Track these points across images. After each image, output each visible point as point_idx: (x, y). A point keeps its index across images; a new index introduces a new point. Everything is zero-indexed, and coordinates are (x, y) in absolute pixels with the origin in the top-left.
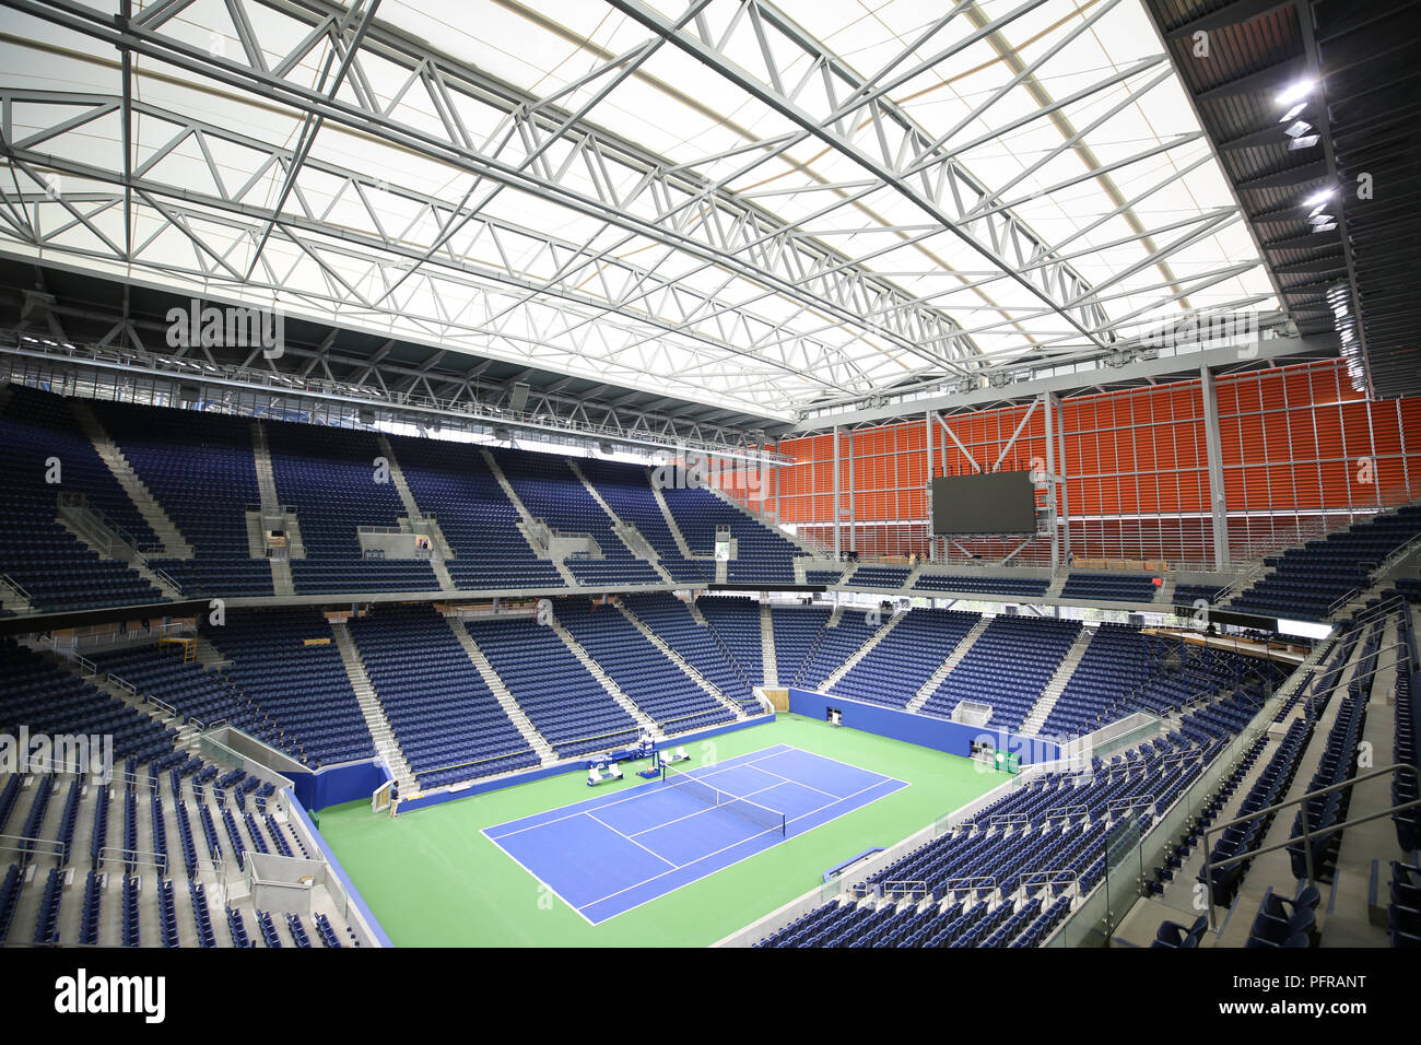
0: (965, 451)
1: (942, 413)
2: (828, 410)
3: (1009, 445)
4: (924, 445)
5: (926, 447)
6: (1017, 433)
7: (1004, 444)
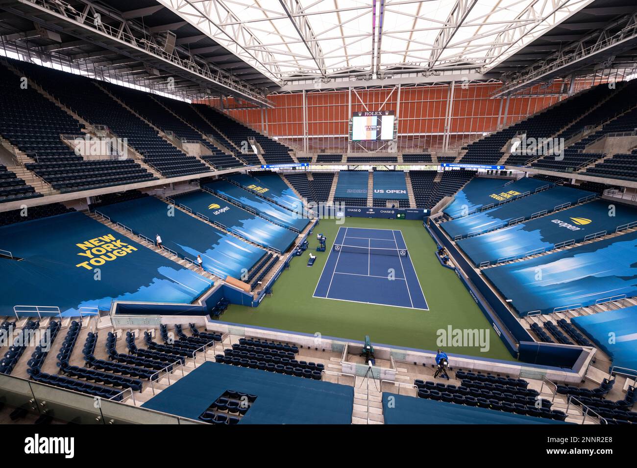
0: (364, 105)
1: (355, 88)
2: (297, 82)
3: (383, 105)
4: (347, 102)
5: (348, 103)
6: (386, 100)
7: (381, 104)
